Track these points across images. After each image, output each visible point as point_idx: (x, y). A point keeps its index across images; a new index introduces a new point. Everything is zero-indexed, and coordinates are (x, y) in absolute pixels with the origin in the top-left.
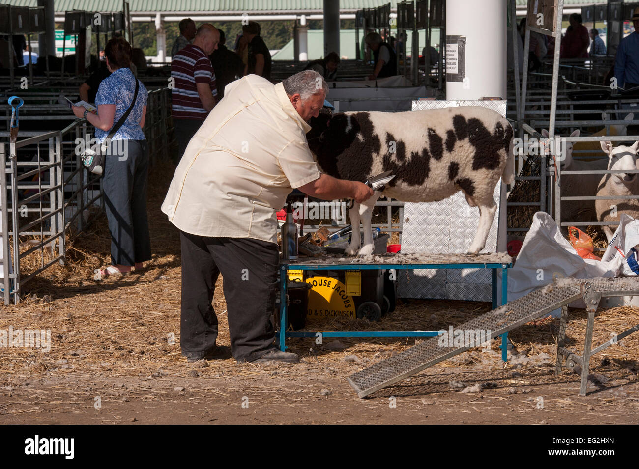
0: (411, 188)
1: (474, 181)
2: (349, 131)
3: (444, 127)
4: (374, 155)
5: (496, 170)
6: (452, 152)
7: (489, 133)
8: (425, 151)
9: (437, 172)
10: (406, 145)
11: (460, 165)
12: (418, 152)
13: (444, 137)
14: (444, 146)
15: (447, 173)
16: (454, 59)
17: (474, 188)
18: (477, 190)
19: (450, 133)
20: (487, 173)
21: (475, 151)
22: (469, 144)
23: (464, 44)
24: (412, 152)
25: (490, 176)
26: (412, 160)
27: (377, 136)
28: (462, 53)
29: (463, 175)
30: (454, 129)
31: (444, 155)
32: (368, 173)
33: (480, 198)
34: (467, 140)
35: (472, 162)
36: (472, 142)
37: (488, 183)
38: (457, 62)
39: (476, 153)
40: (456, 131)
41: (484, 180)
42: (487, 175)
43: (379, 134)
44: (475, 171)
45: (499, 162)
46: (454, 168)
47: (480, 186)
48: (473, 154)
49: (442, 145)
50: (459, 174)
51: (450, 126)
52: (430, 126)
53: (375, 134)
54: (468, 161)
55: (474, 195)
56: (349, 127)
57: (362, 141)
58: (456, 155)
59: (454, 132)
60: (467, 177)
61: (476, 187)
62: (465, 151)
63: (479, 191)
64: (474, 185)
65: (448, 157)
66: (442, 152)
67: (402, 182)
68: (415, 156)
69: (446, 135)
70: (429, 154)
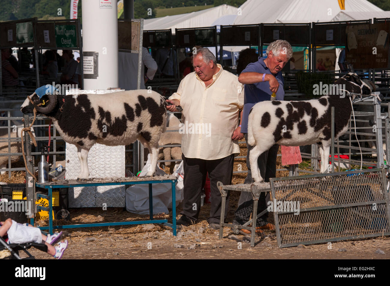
0: (115, 138)
1: (151, 133)
2: (77, 105)
3: (133, 102)
4: (92, 120)
5: (161, 126)
6: (140, 117)
7: (158, 105)
8: (123, 116)
9: (131, 128)
10: (111, 113)
11: (143, 124)
12: (119, 117)
13: (134, 107)
14: (135, 113)
15: (137, 129)
16: (91, 66)
17: (151, 137)
18: (153, 138)
19: (137, 105)
20: (158, 128)
21: (151, 116)
22: (148, 113)
23: (97, 56)
24: (115, 118)
25: (159, 129)
26: (115, 122)
27: (93, 109)
28: (96, 62)
29: (145, 129)
30: (139, 103)
31: (135, 119)
32: (89, 130)
33: (153, 143)
34: (147, 110)
35: (150, 122)
36: (150, 111)
37: (158, 134)
38: (93, 67)
39: (151, 117)
40: (140, 104)
41: (156, 132)
42: (158, 129)
43: (93, 107)
44: (152, 128)
45: (162, 121)
46: (140, 126)
47: (154, 136)
48: (150, 118)
49: (133, 113)
50: (143, 129)
51: (137, 101)
52: (125, 101)
53: (92, 107)
54: (147, 122)
55: (151, 141)
56: (77, 103)
57: (84, 111)
58: (142, 119)
59: (140, 105)
60: (147, 131)
61: (152, 136)
62: (146, 116)
63: (154, 138)
64: (151, 135)
65: (137, 120)
66: (134, 116)
67: (110, 135)
68: (117, 120)
69: (135, 106)
70: (126, 118)
